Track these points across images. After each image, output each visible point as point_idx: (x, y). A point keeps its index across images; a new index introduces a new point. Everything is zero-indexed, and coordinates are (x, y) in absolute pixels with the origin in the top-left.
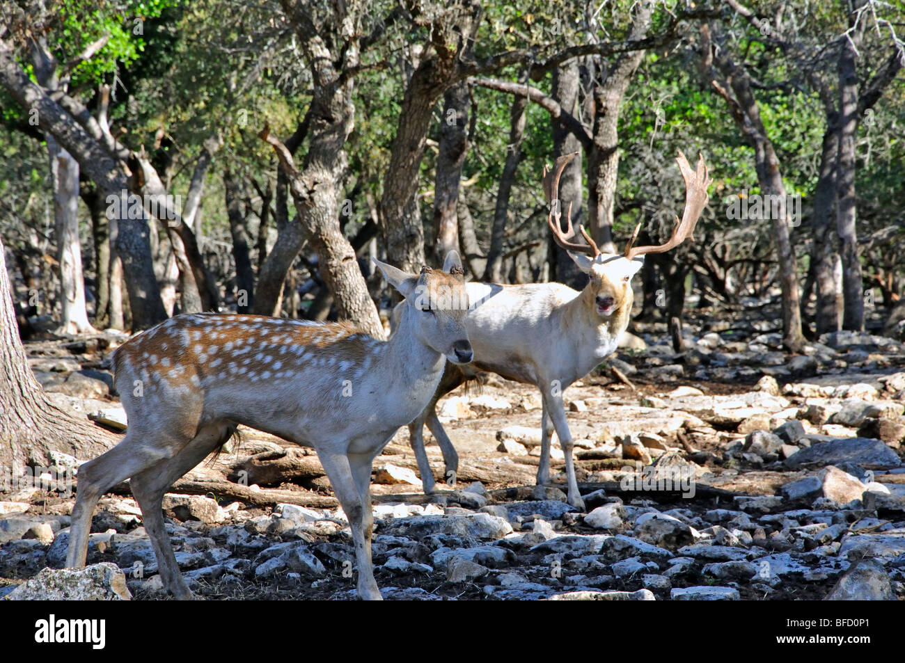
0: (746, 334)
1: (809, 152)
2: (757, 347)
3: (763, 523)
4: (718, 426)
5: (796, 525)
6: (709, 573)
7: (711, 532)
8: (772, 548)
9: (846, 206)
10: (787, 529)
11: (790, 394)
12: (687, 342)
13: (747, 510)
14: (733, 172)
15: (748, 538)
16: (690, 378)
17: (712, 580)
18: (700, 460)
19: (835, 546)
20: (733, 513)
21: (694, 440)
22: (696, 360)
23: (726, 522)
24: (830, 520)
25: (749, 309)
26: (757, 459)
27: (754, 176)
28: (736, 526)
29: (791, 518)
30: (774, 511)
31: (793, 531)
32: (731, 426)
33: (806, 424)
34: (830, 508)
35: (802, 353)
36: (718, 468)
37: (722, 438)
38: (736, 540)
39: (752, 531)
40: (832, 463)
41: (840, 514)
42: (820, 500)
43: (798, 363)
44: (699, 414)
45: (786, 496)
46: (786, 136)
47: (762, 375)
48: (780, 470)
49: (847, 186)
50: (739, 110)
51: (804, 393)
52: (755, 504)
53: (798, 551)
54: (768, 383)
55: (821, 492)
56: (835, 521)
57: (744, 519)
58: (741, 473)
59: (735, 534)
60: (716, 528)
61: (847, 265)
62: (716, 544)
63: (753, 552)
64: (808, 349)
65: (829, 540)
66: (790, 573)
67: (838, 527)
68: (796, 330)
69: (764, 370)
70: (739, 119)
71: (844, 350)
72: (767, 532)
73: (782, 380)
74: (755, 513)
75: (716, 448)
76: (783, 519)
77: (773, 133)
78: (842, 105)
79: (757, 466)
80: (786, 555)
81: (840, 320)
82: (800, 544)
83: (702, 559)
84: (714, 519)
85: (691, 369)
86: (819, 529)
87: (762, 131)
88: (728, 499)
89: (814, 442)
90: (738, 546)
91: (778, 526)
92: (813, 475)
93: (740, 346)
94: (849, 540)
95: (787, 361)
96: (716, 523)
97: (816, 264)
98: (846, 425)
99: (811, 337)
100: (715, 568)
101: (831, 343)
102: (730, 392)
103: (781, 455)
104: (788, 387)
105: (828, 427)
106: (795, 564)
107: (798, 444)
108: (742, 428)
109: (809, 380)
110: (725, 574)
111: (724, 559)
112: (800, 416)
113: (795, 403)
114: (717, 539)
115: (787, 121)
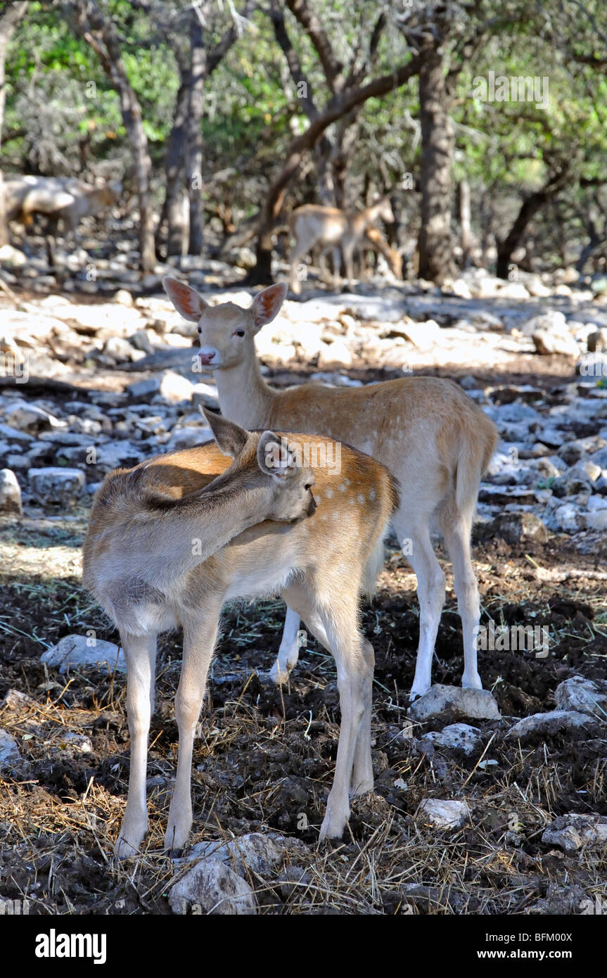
0: (109, 253)
1: (165, 101)
2: (118, 265)
3: (110, 416)
4: (81, 332)
5: (135, 418)
6: (63, 456)
7: (67, 421)
8: (116, 436)
9: (193, 152)
10: (129, 421)
11: (141, 308)
12: (60, 259)
13: (99, 404)
14: (103, 113)
15: (97, 427)
16: (59, 290)
17: (64, 462)
18: (64, 360)
19: (167, 435)
20: (87, 406)
21: (59, 343)
22: (67, 275)
23: (80, 413)
24: (163, 414)
25: (113, 231)
26: (111, 361)
27: (119, 119)
28: (88, 417)
29: (133, 412)
30: (120, 405)
31: (134, 424)
32: (91, 333)
33: (151, 333)
34: (165, 405)
35: (152, 272)
36: (78, 368)
37: (84, 343)
38: (87, 430)
39: (101, 422)
40: (169, 367)
41: (173, 411)
42: (157, 398)
43: (150, 281)
44: (66, 321)
45: (131, 394)
46: (148, 86)
47: (118, 289)
48: (128, 371)
49: (195, 136)
50: (108, 61)
51: (152, 307)
52: (105, 399)
53: (137, 440)
54: (124, 296)
55: (158, 392)
56: (168, 415)
57: (95, 411)
58: (96, 373)
59: (87, 424)
60: (72, 418)
61: (194, 202)
62: (72, 432)
63: (101, 439)
64: (159, 269)
65: (162, 432)
66: (129, 458)
67: (169, 421)
68: (149, 253)
69: (122, 285)
70: (107, 69)
71: (186, 271)
72: (113, 423)
73: (135, 295)
74: (105, 407)
75: (77, 350)
76: (126, 413)
77: (137, 83)
78: (192, 65)
79: (110, 367)
80: (126, 443)
81: (185, 246)
82: (138, 433)
83: (59, 444)
84: (71, 411)
85: (61, 280)
86: (156, 422)
87: (128, 82)
88: (84, 395)
89: (158, 350)
90: (89, 434)
91: (122, 418)
92: (155, 376)
93: (103, 264)
94: (178, 431)
95: (141, 279)
96: (73, 413)
97: (169, 197)
98: (184, 335)
99: (161, 260)
100: (68, 452)
101: (178, 266)
102: (92, 303)
103: (130, 360)
104: (140, 301)
105: (168, 337)
106: (133, 450)
107: (144, 349)
108: (100, 334)
109: (156, 295)
110: (76, 457)
111: (76, 445)
112: (148, 327)
113: (144, 315)
114: (73, 428)
115: (149, 72)
